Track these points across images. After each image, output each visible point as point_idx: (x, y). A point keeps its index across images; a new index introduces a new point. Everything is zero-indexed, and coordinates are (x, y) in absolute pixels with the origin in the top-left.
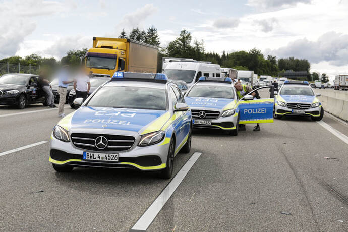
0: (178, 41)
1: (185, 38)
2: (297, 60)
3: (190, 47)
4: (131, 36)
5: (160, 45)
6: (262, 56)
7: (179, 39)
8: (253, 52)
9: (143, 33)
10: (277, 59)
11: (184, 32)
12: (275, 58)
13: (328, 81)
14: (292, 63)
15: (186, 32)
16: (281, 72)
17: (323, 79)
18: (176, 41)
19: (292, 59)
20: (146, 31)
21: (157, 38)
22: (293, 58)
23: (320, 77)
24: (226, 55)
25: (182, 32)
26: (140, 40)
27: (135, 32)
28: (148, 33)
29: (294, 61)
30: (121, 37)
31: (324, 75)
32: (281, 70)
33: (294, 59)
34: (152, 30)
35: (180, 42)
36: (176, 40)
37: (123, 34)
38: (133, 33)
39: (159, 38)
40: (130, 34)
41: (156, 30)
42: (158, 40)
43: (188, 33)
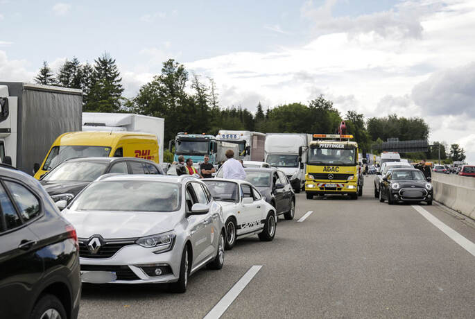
0: (159, 82)
1: (174, 76)
2: (404, 121)
4: (62, 76)
5: (123, 95)
7: (160, 78)
8: (317, 105)
9: (87, 69)
10: (365, 120)
11: (170, 63)
12: (361, 116)
13: (463, 157)
14: (394, 126)
15: (174, 63)
16: (374, 143)
17: (453, 155)
18: (155, 83)
19: (393, 120)
20: (93, 65)
21: (116, 79)
22: (395, 116)
23: (448, 151)
24: (265, 113)
25: (166, 65)
26: (82, 85)
27: (69, 67)
28: (97, 69)
29: (399, 121)
30: (41, 79)
31: (455, 147)
32: (375, 139)
33: (398, 118)
34: (104, 63)
35: (162, 85)
36: (153, 80)
37: (45, 72)
38: (65, 69)
39: (121, 80)
40: (59, 73)
41: (113, 63)
42: (118, 84)
43: (179, 66)
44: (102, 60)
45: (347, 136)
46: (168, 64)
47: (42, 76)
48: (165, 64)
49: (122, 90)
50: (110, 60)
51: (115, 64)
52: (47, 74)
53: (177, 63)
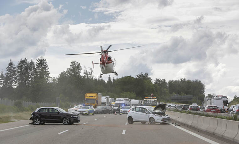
0: (69, 71)
1: (75, 68)
3: (81, 76)
5: (50, 75)
6: (149, 79)
7: (70, 69)
8: (139, 77)
9: (32, 63)
14: (183, 85)
15: (76, 62)
18: (67, 72)
19: (183, 81)
20: (35, 62)
21: (46, 68)
22: (185, 79)
24: (112, 81)
27: (23, 62)
28: (37, 63)
34: (41, 61)
36: (67, 70)
38: (20, 63)
39: (48, 68)
40: (18, 65)
41: (45, 61)
42: (47, 70)
43: (78, 64)
44: (40, 59)
45: (154, 98)
46: (73, 63)
47: (9, 66)
48: (71, 63)
49: (49, 73)
50: (44, 59)
51: (46, 61)
52: (12, 65)
53: (77, 62)
